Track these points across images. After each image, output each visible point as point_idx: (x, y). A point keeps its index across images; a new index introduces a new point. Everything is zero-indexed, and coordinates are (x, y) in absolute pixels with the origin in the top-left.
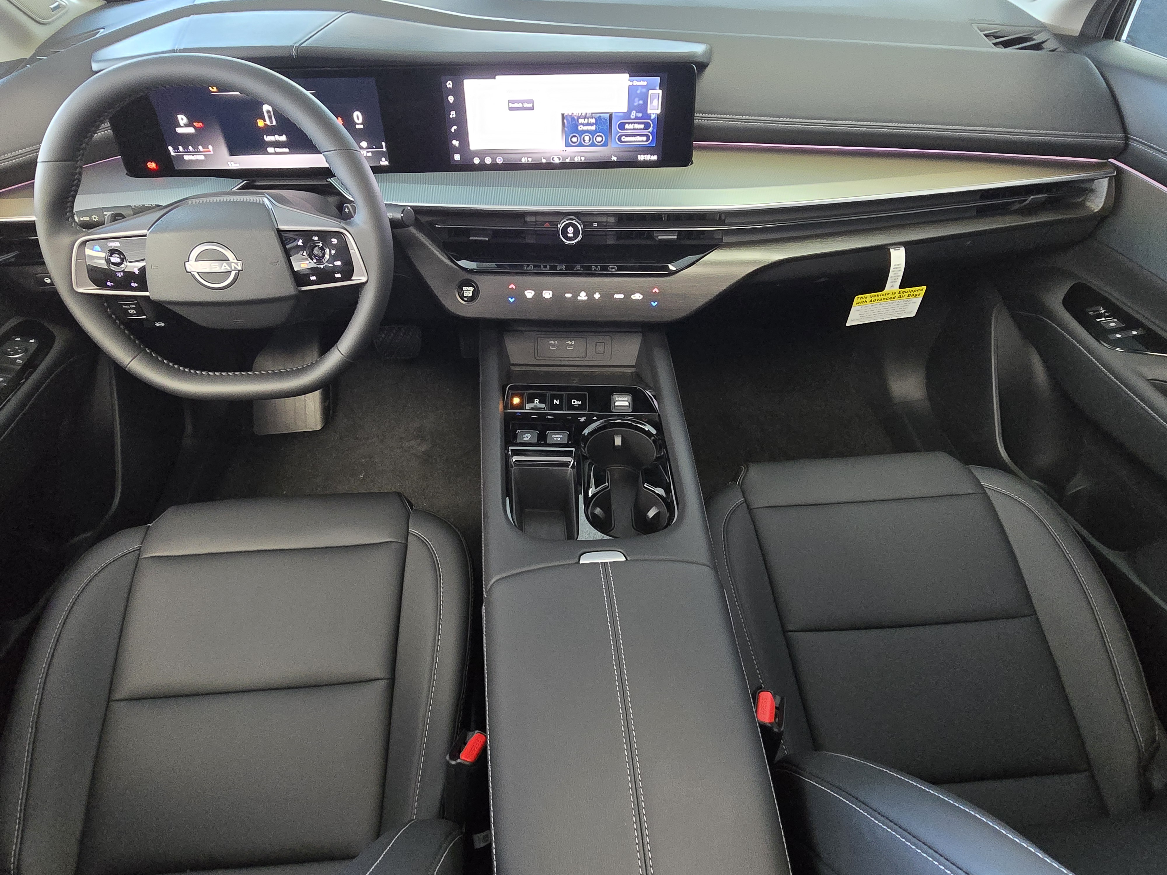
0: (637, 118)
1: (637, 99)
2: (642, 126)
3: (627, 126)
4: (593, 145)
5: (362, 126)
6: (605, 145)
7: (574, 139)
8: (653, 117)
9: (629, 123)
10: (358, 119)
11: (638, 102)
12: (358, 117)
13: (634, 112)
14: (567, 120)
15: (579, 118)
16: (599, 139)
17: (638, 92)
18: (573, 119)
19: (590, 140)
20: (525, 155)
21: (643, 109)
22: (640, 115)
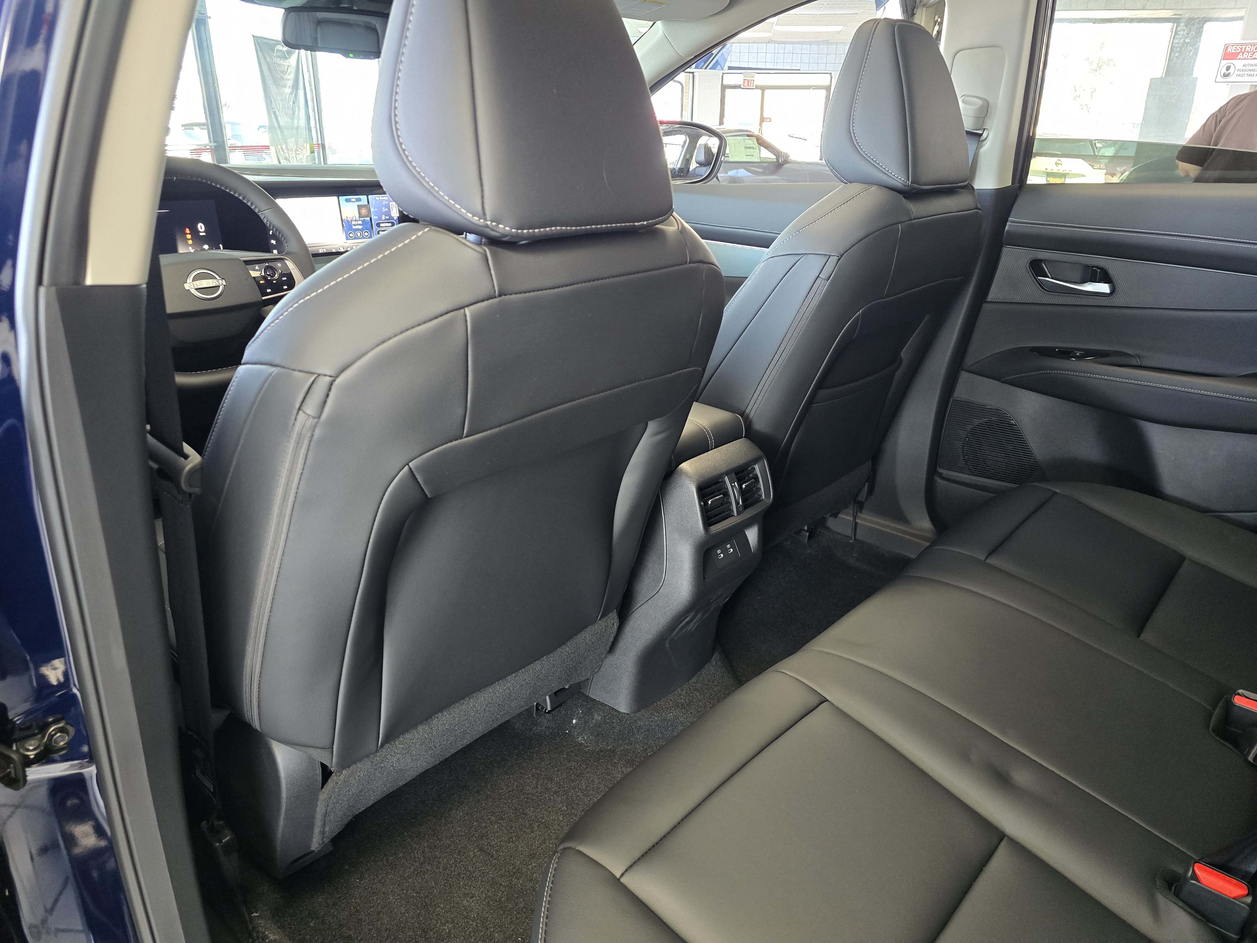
0: (386, 219)
1: (384, 208)
2: (390, 224)
3: (381, 225)
4: (363, 238)
5: (204, 234)
6: (370, 237)
7: (351, 235)
8: (395, 218)
9: (382, 223)
10: (201, 228)
11: (385, 210)
12: (201, 227)
13: (384, 216)
14: (345, 222)
15: (352, 221)
16: (366, 234)
17: (384, 203)
18: (348, 221)
19: (361, 235)
20: (321, 247)
21: (388, 213)
22: (387, 217)
